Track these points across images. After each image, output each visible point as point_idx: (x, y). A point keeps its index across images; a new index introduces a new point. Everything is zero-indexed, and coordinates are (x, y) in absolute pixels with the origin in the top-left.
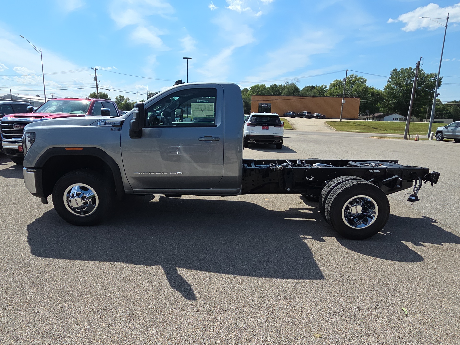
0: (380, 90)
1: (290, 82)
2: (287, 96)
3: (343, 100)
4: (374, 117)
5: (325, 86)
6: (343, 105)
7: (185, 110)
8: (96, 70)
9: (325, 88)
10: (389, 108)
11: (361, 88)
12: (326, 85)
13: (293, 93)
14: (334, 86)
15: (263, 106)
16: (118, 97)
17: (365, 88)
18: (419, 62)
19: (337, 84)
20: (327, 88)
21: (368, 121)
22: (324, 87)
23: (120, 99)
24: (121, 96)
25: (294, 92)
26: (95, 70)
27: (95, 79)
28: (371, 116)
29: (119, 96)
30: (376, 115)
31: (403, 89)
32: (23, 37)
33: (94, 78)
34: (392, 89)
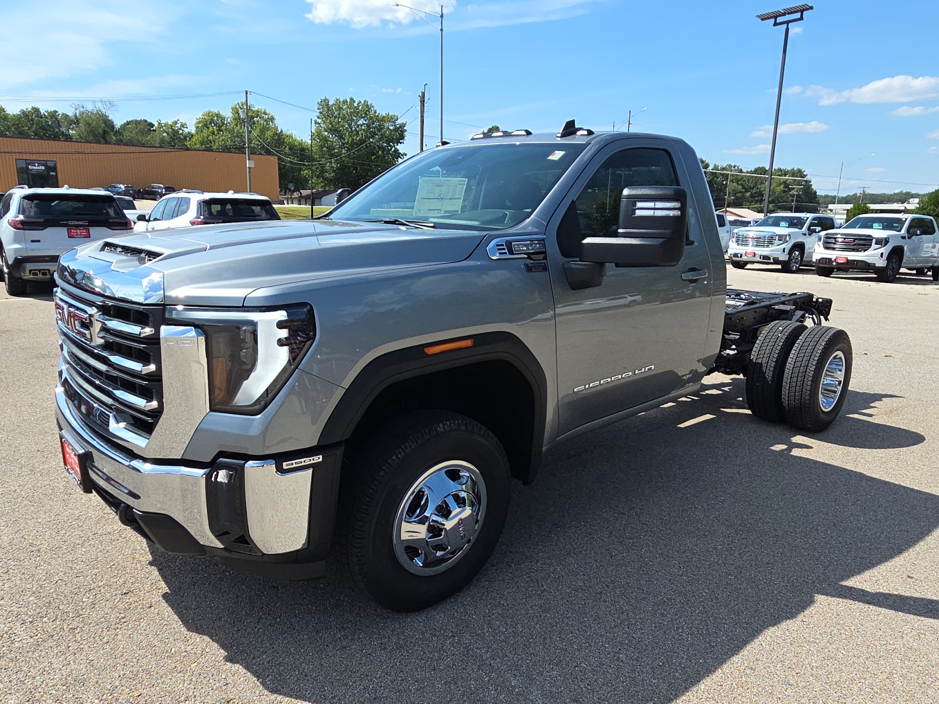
0: (304, 141)
1: (90, 107)
2: (88, 142)
3: (249, 160)
4: (301, 197)
5: (181, 123)
6: (250, 172)
9: (182, 128)
10: (325, 179)
11: (269, 134)
12: (184, 122)
13: (104, 138)
14: (206, 126)
15: (32, 167)
17: (276, 134)
18: (423, 93)
19: (211, 122)
20: (187, 128)
21: (291, 206)
22: (179, 125)
25: (105, 132)
28: (296, 195)
30: (305, 192)
31: (346, 141)
34: (326, 139)
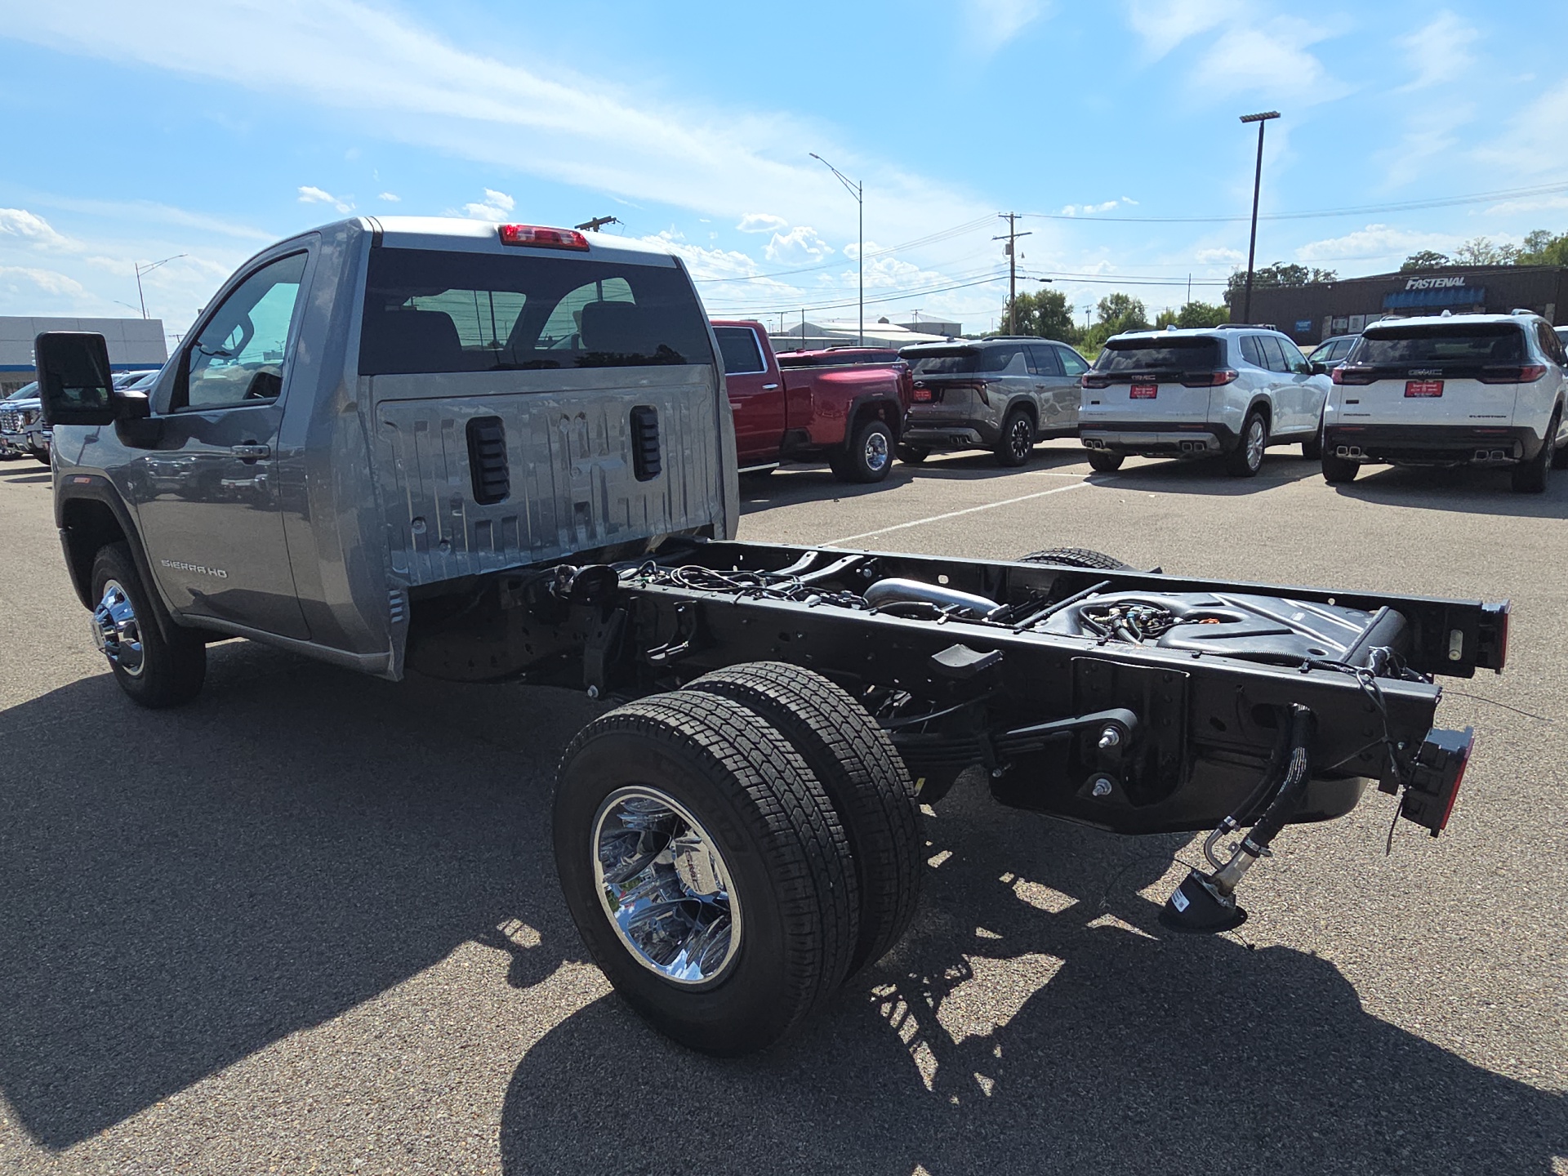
7: (1345, 327)
8: (1015, 220)
16: (1109, 300)
23: (1113, 307)
24: (1118, 295)
26: (1009, 219)
27: (1010, 249)
29: (1112, 296)
32: (817, 157)
33: (1007, 245)
